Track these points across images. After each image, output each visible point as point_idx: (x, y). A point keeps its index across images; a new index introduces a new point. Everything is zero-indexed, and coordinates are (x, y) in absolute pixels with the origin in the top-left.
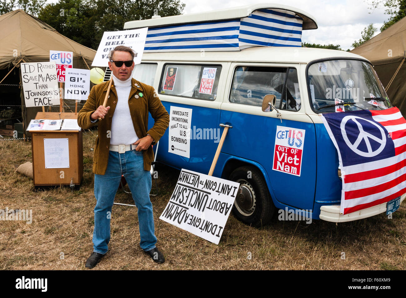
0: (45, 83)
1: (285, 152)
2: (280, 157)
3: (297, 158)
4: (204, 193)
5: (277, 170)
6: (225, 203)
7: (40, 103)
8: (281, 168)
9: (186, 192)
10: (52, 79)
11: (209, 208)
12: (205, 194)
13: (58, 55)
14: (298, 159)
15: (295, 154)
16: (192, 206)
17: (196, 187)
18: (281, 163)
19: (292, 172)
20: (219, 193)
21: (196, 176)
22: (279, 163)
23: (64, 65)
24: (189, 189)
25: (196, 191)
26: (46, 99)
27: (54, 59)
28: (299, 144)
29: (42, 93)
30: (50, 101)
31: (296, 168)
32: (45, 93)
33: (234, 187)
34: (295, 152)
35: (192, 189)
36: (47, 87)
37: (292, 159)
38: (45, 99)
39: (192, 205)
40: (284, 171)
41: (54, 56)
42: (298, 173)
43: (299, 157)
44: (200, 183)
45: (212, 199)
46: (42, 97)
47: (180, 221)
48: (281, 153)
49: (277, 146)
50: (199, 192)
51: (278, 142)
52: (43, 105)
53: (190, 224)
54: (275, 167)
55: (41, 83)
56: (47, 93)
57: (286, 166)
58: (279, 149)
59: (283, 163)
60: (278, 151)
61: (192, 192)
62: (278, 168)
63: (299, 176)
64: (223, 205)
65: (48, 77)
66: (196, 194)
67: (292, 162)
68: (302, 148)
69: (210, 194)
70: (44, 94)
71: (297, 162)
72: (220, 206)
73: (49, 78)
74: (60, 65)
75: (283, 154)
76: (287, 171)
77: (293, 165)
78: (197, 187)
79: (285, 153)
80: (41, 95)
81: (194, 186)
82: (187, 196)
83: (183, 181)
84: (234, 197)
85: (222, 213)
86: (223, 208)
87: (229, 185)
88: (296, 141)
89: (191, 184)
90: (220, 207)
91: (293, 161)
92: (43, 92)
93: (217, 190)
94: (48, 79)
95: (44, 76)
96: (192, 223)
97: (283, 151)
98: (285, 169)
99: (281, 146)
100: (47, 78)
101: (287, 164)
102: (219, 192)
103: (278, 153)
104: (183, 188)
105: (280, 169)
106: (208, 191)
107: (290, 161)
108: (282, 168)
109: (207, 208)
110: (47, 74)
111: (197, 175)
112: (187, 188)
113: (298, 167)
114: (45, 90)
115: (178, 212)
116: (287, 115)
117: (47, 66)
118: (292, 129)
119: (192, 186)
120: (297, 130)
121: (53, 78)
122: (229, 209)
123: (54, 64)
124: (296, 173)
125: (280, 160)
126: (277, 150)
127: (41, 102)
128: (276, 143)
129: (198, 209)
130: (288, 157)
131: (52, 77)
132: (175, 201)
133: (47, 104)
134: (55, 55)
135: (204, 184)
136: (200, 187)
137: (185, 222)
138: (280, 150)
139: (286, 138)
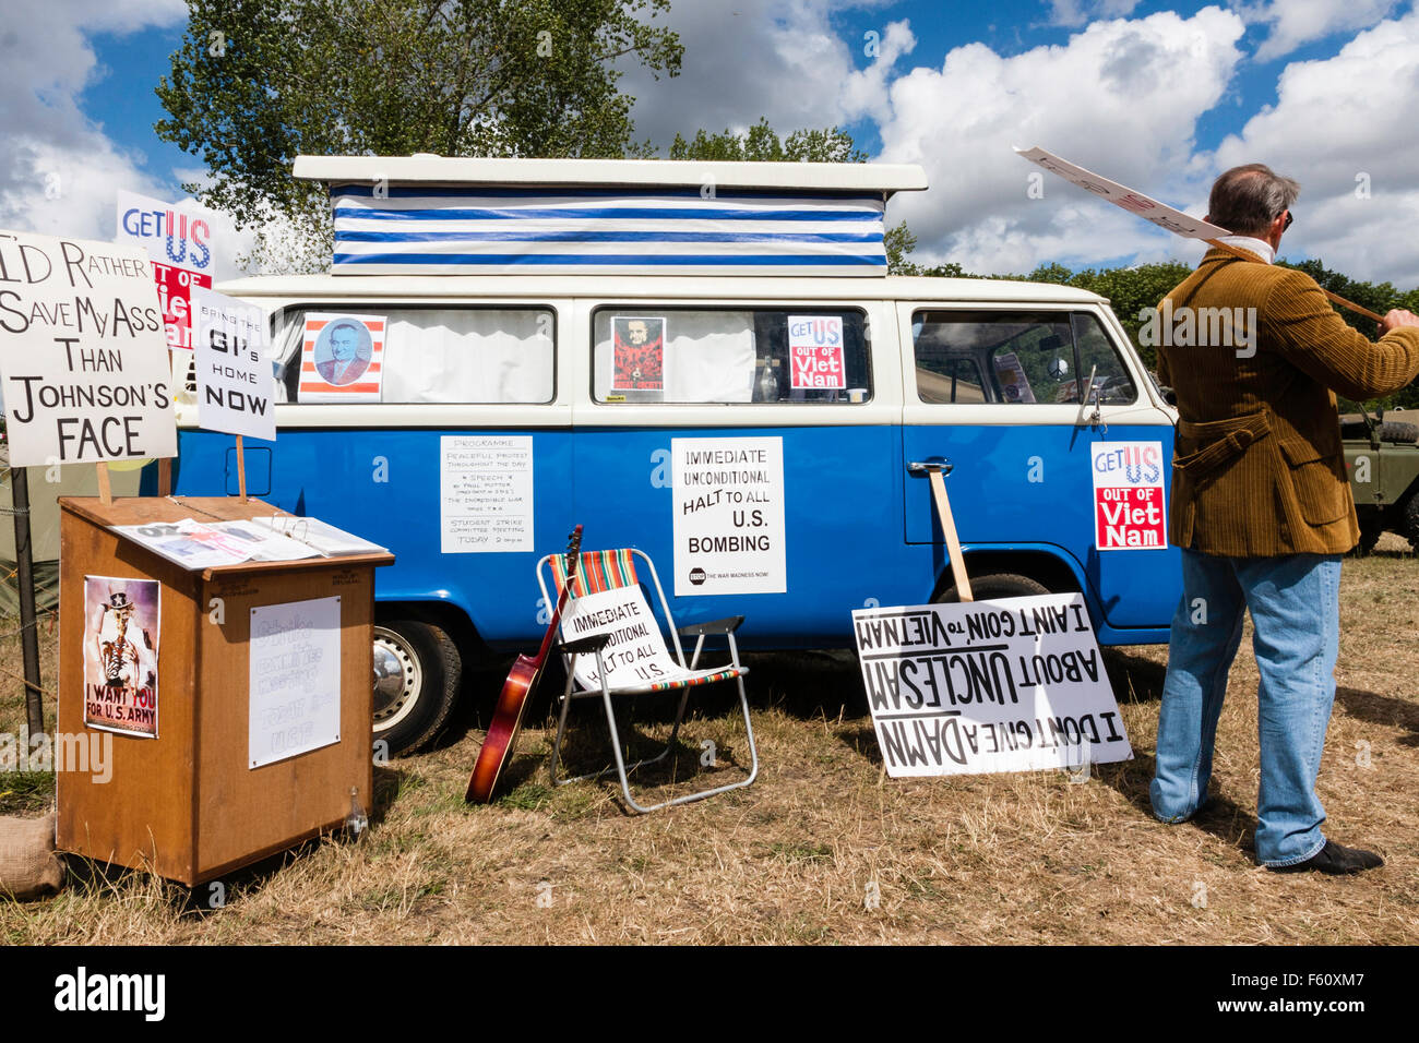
0: (108, 344)
1: (1122, 501)
2: (1112, 514)
3: (1155, 507)
4: (984, 652)
5: (1109, 547)
6: (1071, 654)
7: (89, 445)
8: (1119, 540)
9: (915, 671)
10: (139, 325)
11: (1028, 684)
12: (987, 654)
13: (155, 217)
14: (1157, 510)
15: (1148, 499)
16: (966, 701)
17: (942, 645)
18: (1117, 528)
19: (1146, 543)
20: (1033, 637)
21: (922, 617)
22: (1111, 531)
23: (178, 271)
24: (919, 661)
25: (949, 657)
26: (118, 423)
27: (137, 234)
28: (1152, 475)
29: (97, 396)
30: (136, 434)
31: (1154, 532)
32: (111, 395)
33: (1072, 606)
34: (1148, 495)
35: (932, 657)
36: (120, 366)
37: (1143, 514)
38: (111, 424)
39: (965, 696)
40: (1128, 545)
41: (135, 219)
42: (1161, 541)
43: (1157, 504)
44: (952, 631)
45: (1022, 659)
46: (96, 415)
47: (959, 757)
48: (1112, 505)
49: (1100, 491)
50: (963, 656)
51: (1099, 480)
52: (101, 455)
53: (996, 750)
54: (1103, 542)
55: (90, 341)
56: (121, 394)
57: (1130, 533)
58: (1105, 496)
59: (1123, 528)
60: (1104, 501)
61: (938, 667)
62: (1110, 542)
63: (1165, 547)
64: (1069, 661)
65: (120, 315)
66: (957, 663)
67: (1143, 520)
68: (1160, 483)
69: (1005, 647)
70: (105, 401)
71: (1156, 516)
72: (1062, 666)
73: (126, 320)
74: (164, 269)
75: (1120, 505)
76: (1136, 545)
77: (1147, 526)
78: (949, 644)
79: (1124, 502)
80: (91, 401)
81: (936, 644)
82: (928, 679)
83: (880, 645)
84: (1087, 629)
85: (1079, 679)
86: (1075, 667)
87: (1053, 608)
88: (1145, 469)
89: (917, 643)
90: (1065, 669)
91: (1146, 516)
92: (104, 391)
93: (1023, 631)
94: (122, 325)
95: (104, 307)
96: (1002, 743)
97: (1119, 498)
98: (1130, 540)
99: (1111, 489)
100: (116, 319)
101: (1132, 526)
102: (1033, 633)
103: (1105, 506)
104: (895, 663)
105: (1115, 544)
106: (993, 641)
107: (1139, 518)
108: (1121, 540)
109: (1021, 685)
110: (118, 301)
111: (928, 613)
112: (913, 659)
113: (1159, 528)
114: (114, 379)
115: (932, 733)
116: (1111, 414)
117: (109, 262)
118: (1132, 445)
119: (928, 647)
120: (1142, 445)
121: (147, 321)
122: (1093, 661)
123: (141, 259)
124: (1156, 543)
125: (1113, 521)
126: (1101, 499)
127: (93, 438)
128: (1097, 484)
129: (993, 699)
130: (1132, 509)
131: (142, 316)
132: (893, 711)
133: (121, 449)
134: (143, 214)
135: (965, 626)
136: (958, 640)
137: (975, 749)
138: (1108, 499)
139: (1120, 467)
